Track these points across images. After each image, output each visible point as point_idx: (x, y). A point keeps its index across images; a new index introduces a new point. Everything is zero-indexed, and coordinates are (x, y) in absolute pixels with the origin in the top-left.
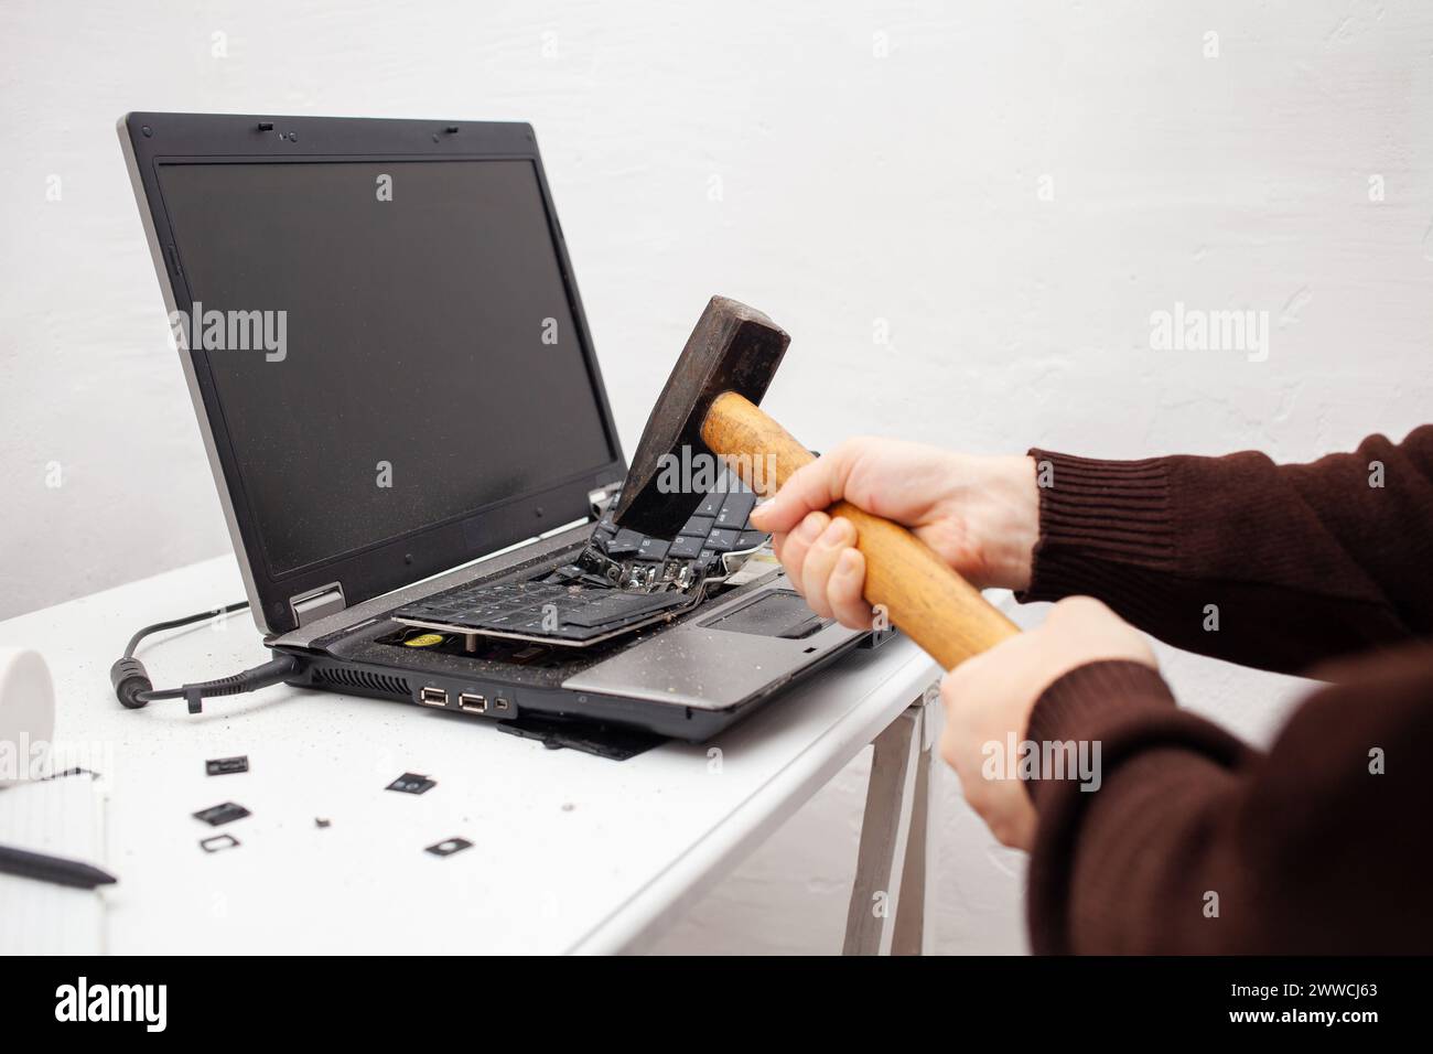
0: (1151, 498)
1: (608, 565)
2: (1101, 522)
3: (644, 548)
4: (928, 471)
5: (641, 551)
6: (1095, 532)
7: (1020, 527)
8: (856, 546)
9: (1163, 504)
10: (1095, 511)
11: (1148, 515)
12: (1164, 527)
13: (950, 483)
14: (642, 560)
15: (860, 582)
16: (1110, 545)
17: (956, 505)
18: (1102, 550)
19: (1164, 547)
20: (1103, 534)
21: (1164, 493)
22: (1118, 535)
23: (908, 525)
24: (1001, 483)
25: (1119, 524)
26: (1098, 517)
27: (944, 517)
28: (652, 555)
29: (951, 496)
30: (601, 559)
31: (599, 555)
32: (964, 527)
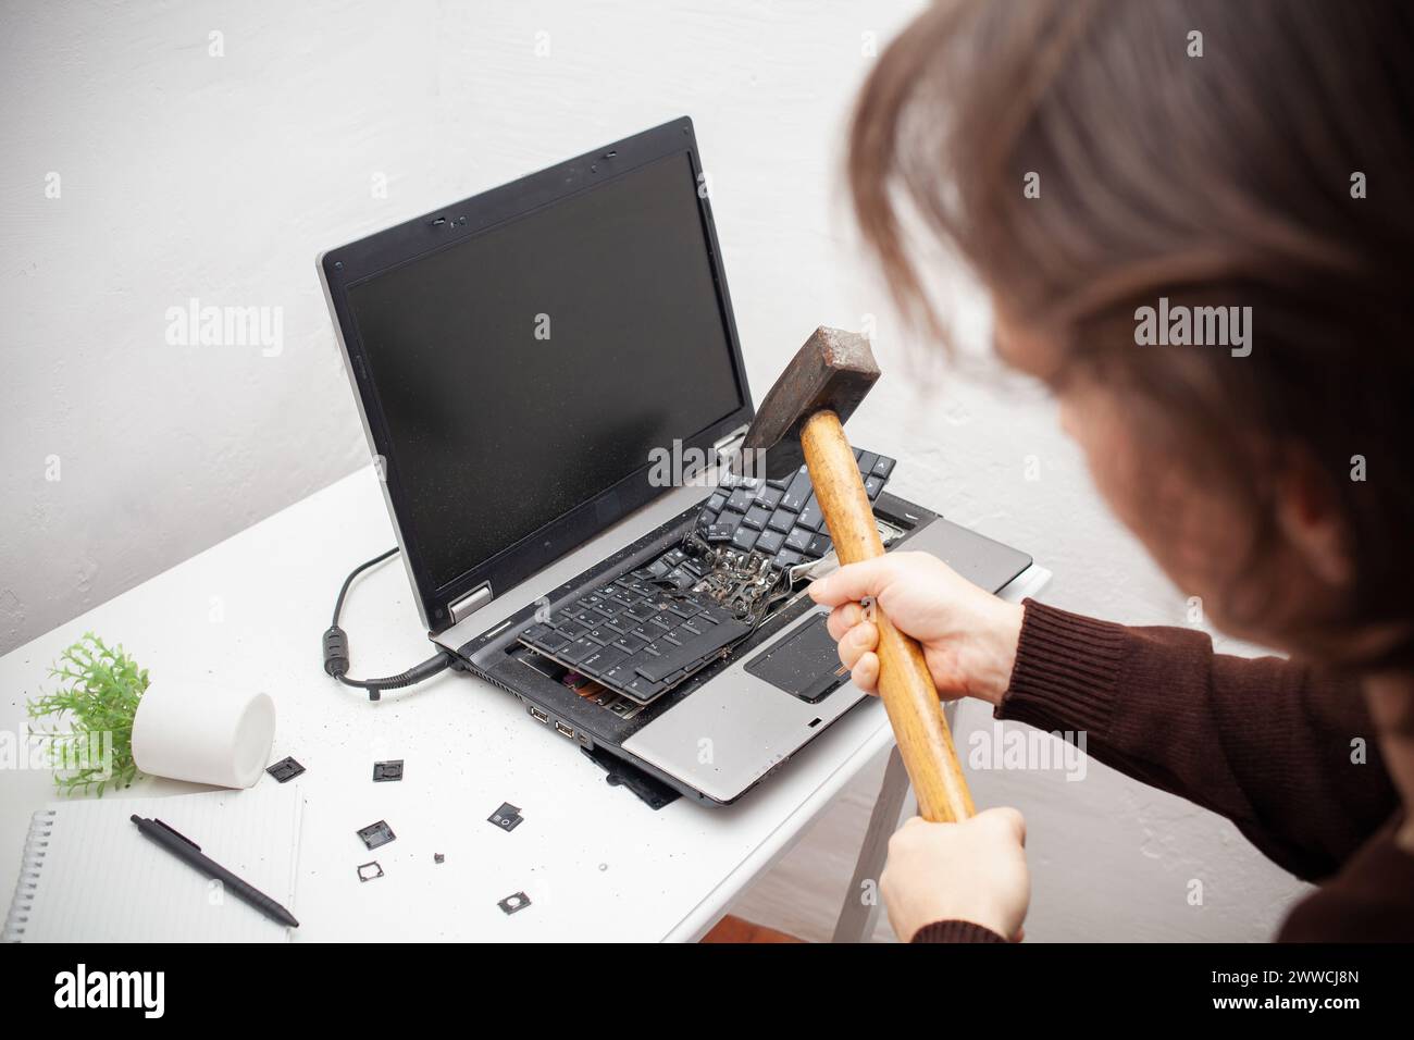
0: (1102, 678)
1: (706, 551)
2: (1059, 688)
3: (739, 536)
4: (939, 614)
5: (735, 539)
6: (1052, 695)
7: (999, 673)
8: (875, 650)
9: (1110, 686)
10: (1057, 679)
11: (1096, 692)
12: (1105, 706)
13: (954, 626)
14: (734, 547)
15: (874, 680)
16: (1061, 709)
17: (954, 644)
18: (1054, 711)
19: (1101, 720)
20: (1058, 697)
21: (1114, 676)
22: (1068, 702)
23: (918, 646)
24: (991, 636)
25: (1073, 694)
26: (1058, 684)
27: (943, 650)
28: (743, 545)
29: (951, 636)
30: (701, 544)
31: (701, 541)
32: (956, 662)
